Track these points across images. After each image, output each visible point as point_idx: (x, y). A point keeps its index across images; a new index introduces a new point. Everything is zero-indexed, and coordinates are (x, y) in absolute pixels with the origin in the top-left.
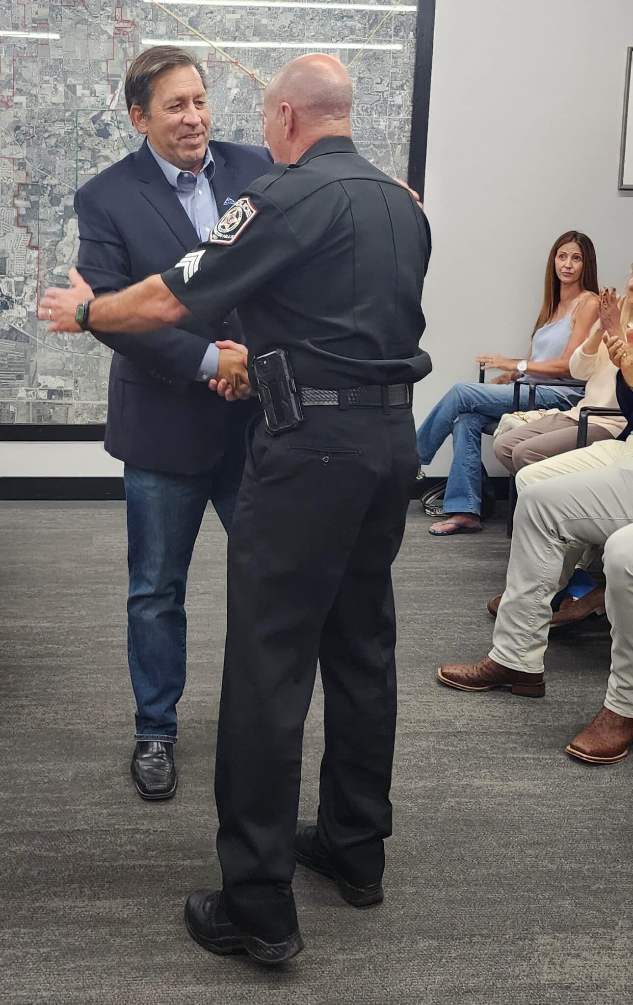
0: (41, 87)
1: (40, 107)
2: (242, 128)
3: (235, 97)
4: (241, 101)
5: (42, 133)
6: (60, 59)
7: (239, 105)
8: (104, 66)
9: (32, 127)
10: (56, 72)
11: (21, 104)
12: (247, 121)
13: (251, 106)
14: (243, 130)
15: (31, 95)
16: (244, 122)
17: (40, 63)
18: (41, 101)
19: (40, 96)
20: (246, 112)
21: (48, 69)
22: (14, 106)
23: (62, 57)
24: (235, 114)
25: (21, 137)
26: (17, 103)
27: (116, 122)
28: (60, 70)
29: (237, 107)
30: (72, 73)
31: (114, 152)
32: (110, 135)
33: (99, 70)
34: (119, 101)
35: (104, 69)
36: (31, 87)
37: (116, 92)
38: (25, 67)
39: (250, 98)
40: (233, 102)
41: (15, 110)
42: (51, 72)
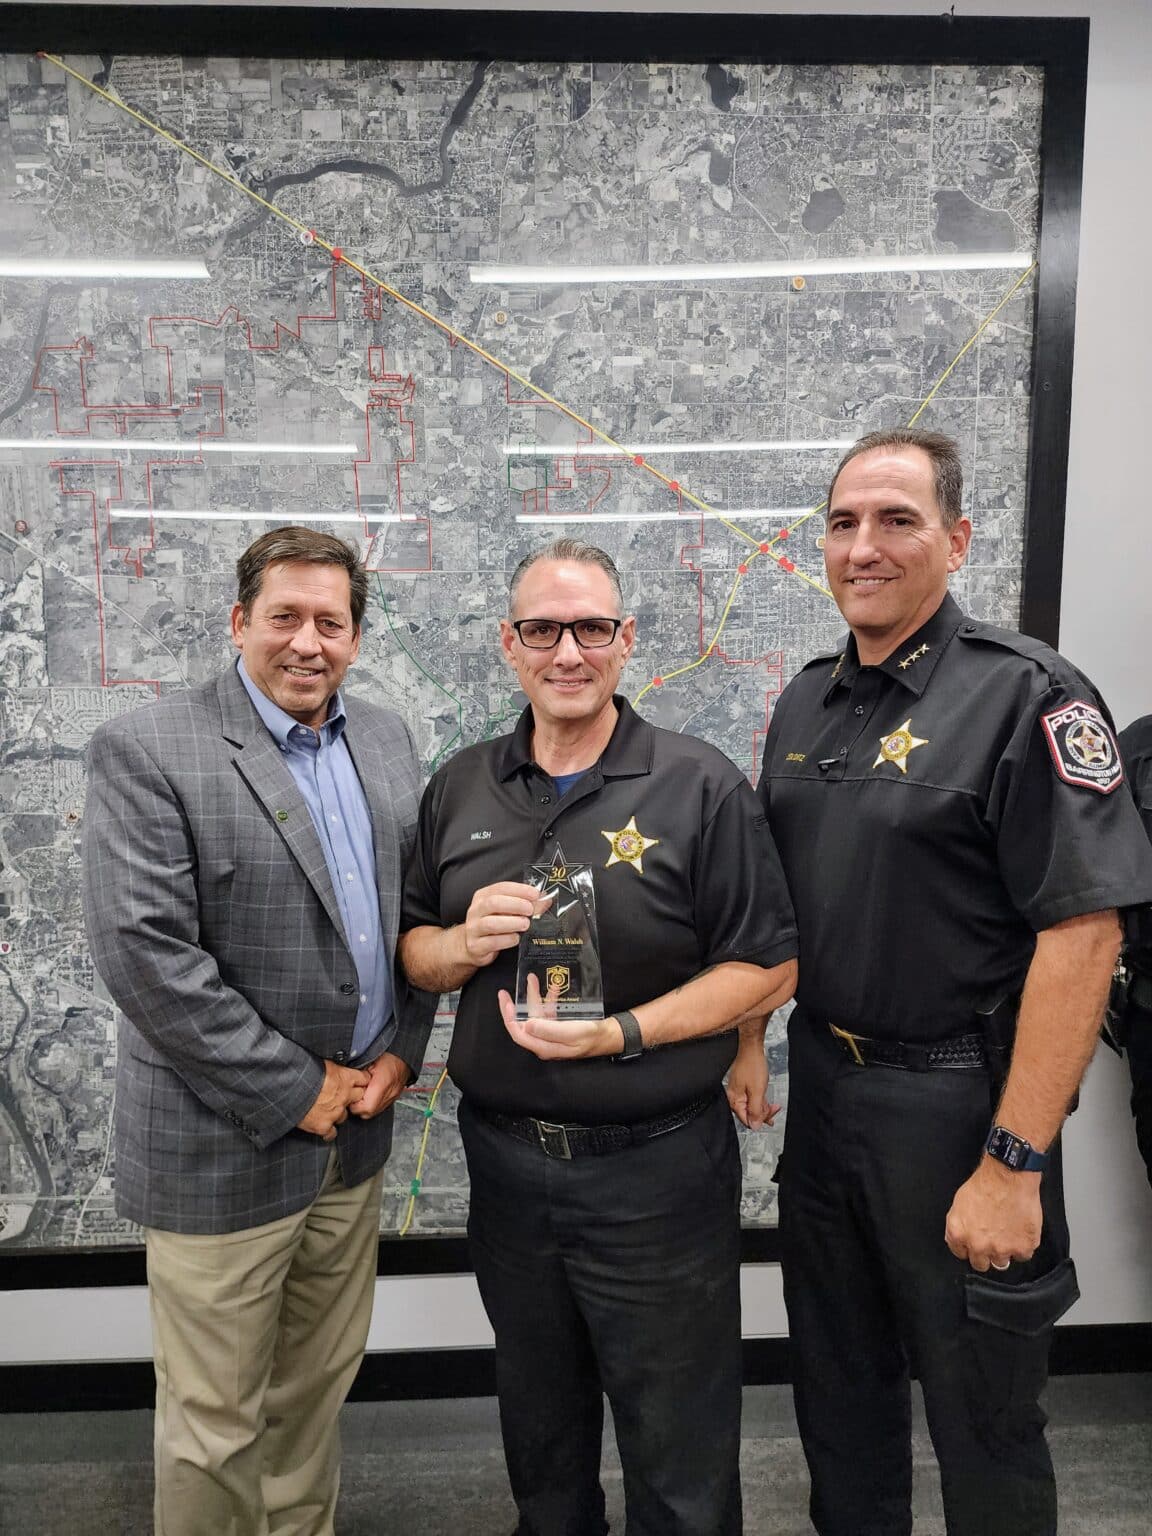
0: (214, 529)
1: (214, 572)
2: (653, 602)
3: (636, 536)
4: (649, 544)
5: (221, 627)
6: (254, 467)
7: (646, 552)
8: (349, 477)
9: (199, 615)
10: (246, 495)
11: (173, 565)
12: (664, 587)
13: (671, 554)
14: (656, 605)
15: (193, 546)
16: (658, 590)
17: (210, 478)
18: (215, 558)
19: (212, 548)
20: (661, 567)
21: (227, 490)
22: (157, 570)
23: (257, 463)
24: (637, 573)
25: (176, 636)
26: (163, 566)
27: (380, 598)
28: (254, 491)
29: (641, 556)
30: (281, 495)
31: (379, 662)
32: (371, 626)
33: (340, 488)
34: (385, 553)
35: (351, 487)
36: (193, 530)
37: (379, 533)
38: (178, 486)
39: (668, 537)
40: (632, 546)
41: (160, 580)
42: (235, 496)
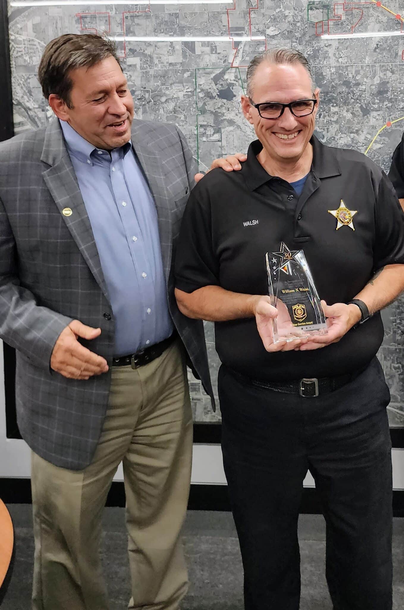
0: (156, 46)
1: (156, 69)
2: (387, 80)
3: (377, 45)
4: (385, 49)
5: (159, 98)
6: (176, 14)
7: (383, 53)
8: (224, 17)
9: (148, 91)
10: (172, 29)
11: (135, 66)
12: (393, 72)
13: (397, 54)
14: (388, 82)
15: (145, 55)
16: (389, 74)
17: (154, 19)
18: (156, 61)
19: (155, 56)
20: (391, 62)
21: (163, 26)
22: (127, 68)
23: (178, 12)
24: (377, 65)
26: (130, 66)
27: (240, 81)
28: (176, 26)
29: (380, 56)
30: (189, 28)
31: (239, 115)
32: (235, 96)
33: (220, 23)
34: (243, 57)
35: (225, 23)
36: (145, 47)
37: (239, 48)
38: (138, 24)
39: (395, 45)
40: (375, 50)
41: (129, 73)
42: (166, 29)
